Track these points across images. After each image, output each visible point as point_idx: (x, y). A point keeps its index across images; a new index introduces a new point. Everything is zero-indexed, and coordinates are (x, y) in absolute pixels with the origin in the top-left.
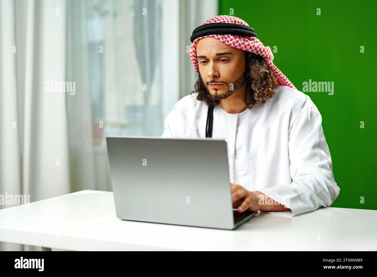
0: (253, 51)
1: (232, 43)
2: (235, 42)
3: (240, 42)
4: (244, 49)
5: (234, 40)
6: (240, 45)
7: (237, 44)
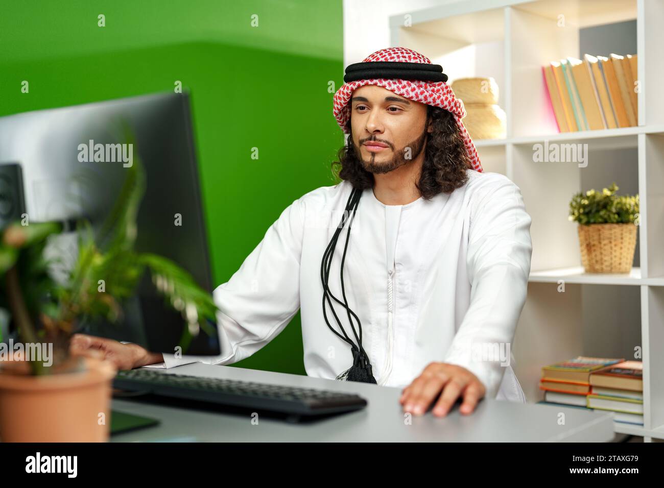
0: (446, 106)
1: (414, 95)
2: (419, 93)
3: (426, 93)
4: (432, 104)
5: (418, 91)
6: (426, 98)
7: (421, 97)
